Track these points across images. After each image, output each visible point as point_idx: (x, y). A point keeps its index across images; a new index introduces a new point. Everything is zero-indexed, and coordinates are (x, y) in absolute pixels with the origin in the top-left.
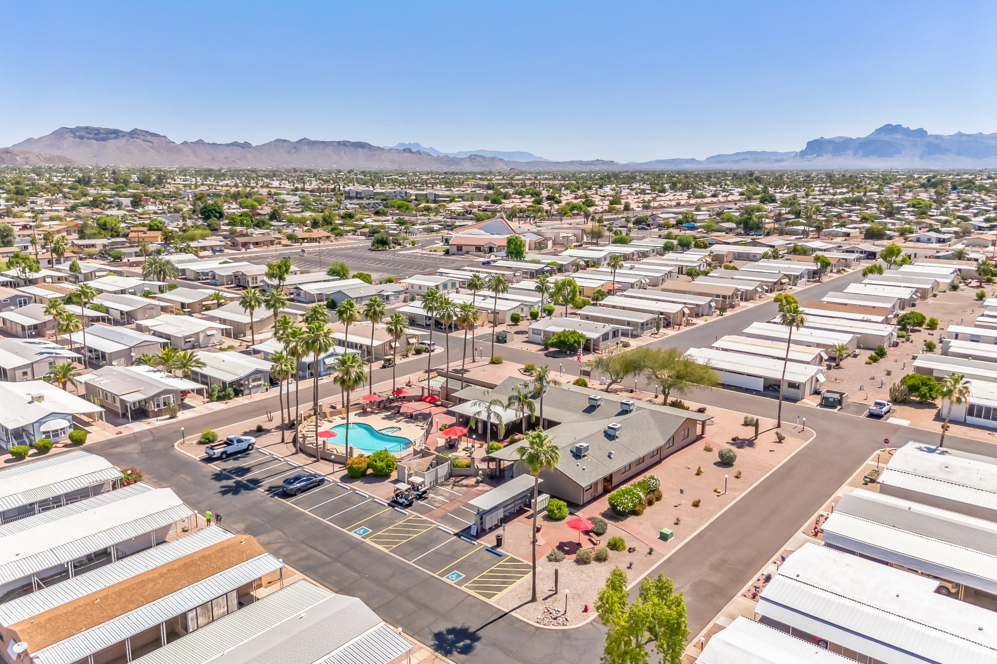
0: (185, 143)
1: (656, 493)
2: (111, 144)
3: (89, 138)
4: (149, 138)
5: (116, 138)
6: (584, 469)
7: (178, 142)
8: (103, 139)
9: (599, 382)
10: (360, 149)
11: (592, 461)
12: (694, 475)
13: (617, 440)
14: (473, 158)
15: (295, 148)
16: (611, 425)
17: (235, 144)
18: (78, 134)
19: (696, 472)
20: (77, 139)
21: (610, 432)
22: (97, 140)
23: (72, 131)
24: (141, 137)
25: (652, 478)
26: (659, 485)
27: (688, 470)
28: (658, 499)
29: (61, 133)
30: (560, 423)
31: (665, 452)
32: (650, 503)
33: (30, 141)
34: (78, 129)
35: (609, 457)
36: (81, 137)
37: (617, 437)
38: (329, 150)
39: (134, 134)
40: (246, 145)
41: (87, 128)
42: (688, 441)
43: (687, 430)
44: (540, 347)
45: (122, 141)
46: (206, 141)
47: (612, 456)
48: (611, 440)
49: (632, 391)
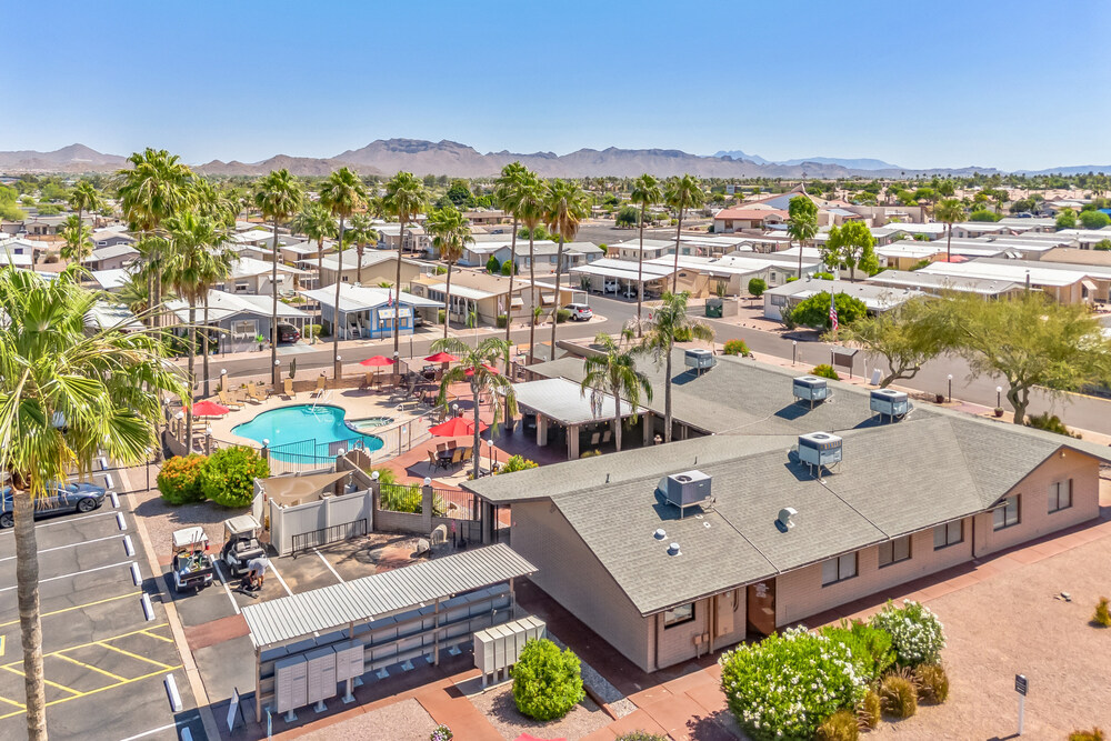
0: (490, 154)
1: (923, 671)
2: (420, 155)
3: (401, 150)
4: (456, 149)
5: (425, 150)
6: (672, 552)
7: (483, 154)
8: (413, 151)
9: (869, 381)
10: (672, 159)
11: (714, 529)
12: (1083, 625)
13: (824, 481)
14: (806, 165)
15: (601, 158)
16: (808, 437)
17: (540, 155)
18: (391, 146)
19: (1091, 614)
20: (390, 152)
21: (807, 455)
22: (407, 152)
23: (386, 143)
24: (448, 148)
25: (914, 616)
26: (938, 646)
27: (1061, 602)
28: (933, 695)
29: (375, 147)
30: (709, 434)
31: (988, 539)
32: (895, 710)
33: (348, 153)
34: (392, 141)
35: (781, 525)
36: (394, 150)
37: (827, 473)
38: (637, 160)
39: (442, 145)
40: (551, 156)
41: (400, 140)
42: (1067, 517)
43: (1064, 488)
44: (779, 326)
45: (431, 152)
46: (511, 152)
47: (791, 525)
48: (801, 478)
49: (939, 400)
